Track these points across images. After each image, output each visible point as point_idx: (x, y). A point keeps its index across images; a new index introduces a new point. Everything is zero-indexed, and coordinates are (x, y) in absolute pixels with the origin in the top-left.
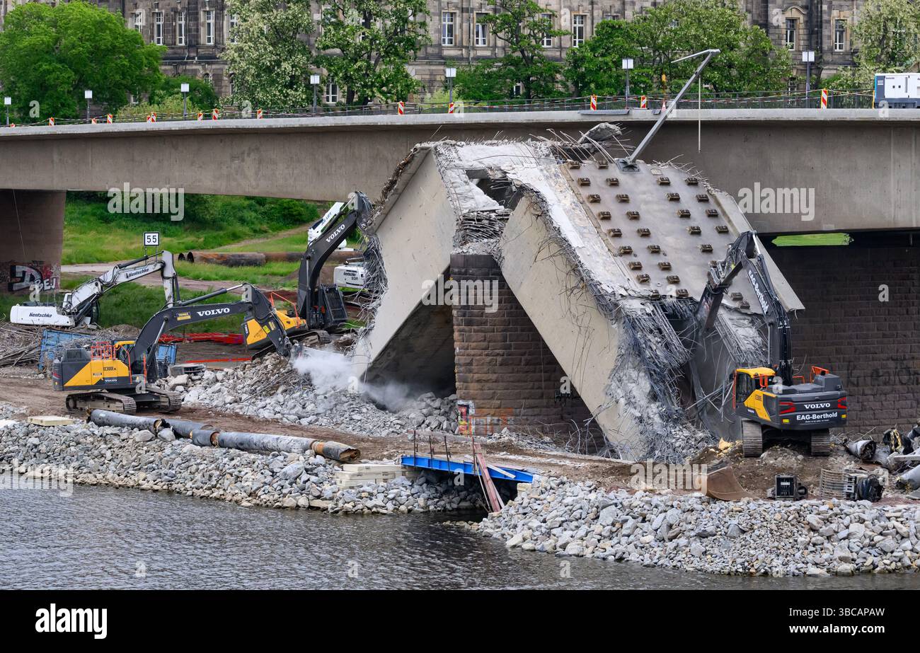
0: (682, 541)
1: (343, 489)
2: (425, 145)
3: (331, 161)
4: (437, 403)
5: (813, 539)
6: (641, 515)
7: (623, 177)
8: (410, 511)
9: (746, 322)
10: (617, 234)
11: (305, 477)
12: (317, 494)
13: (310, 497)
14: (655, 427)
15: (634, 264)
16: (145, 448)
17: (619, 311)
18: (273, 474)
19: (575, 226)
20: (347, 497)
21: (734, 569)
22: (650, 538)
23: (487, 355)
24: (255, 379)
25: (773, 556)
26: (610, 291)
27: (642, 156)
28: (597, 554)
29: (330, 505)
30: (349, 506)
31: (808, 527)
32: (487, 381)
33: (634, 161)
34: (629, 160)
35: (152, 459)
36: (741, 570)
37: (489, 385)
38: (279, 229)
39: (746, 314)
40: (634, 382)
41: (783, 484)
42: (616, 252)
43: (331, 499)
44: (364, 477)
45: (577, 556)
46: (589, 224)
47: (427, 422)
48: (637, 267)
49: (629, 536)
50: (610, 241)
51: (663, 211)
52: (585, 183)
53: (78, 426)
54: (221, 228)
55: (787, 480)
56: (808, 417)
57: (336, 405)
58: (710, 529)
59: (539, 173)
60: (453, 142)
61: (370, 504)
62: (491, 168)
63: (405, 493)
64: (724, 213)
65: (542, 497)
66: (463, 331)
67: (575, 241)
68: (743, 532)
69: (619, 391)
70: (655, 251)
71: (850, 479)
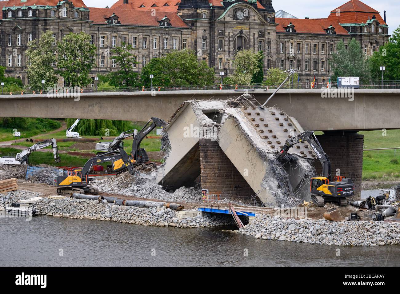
0: (324, 235)
1: (181, 219)
2: (188, 101)
3: (130, 107)
4: (187, 190)
5: (369, 234)
6: (305, 227)
7: (261, 112)
8: (205, 227)
9: (306, 161)
10: (262, 132)
11: (165, 215)
12: (171, 221)
13: (169, 222)
14: (281, 197)
15: (269, 142)
16: (97, 206)
17: (267, 158)
18: (153, 214)
19: (249, 129)
20: (183, 222)
21: (346, 244)
22: (310, 234)
23: (213, 173)
24: (118, 182)
25: (358, 240)
26: (263, 151)
27: (266, 105)
28: (292, 240)
29: (177, 225)
30: (185, 225)
31: (366, 230)
32: (213, 182)
33: (264, 107)
34: (262, 106)
35: (101, 210)
36: (348, 245)
37: (214, 183)
38: (50, 131)
39: (306, 159)
40: (272, 182)
41: (353, 215)
42: (263, 138)
43: (177, 223)
44: (187, 215)
45: (284, 241)
46: (253, 128)
47: (185, 196)
48: (270, 143)
49: (302, 234)
50: (260, 134)
51: (274, 123)
52: (249, 114)
53: (68, 199)
54: (30, 130)
55: (354, 214)
56: (346, 193)
57: (153, 191)
58: (334, 231)
59: (235, 111)
60: (197, 100)
61: (191, 224)
62: (220, 109)
63: (202, 220)
64: (294, 124)
65: (262, 221)
66: (205, 165)
67: (250, 134)
68: (346, 232)
69: (266, 185)
70: (275, 137)
71: (374, 214)
